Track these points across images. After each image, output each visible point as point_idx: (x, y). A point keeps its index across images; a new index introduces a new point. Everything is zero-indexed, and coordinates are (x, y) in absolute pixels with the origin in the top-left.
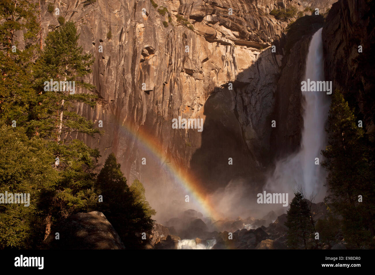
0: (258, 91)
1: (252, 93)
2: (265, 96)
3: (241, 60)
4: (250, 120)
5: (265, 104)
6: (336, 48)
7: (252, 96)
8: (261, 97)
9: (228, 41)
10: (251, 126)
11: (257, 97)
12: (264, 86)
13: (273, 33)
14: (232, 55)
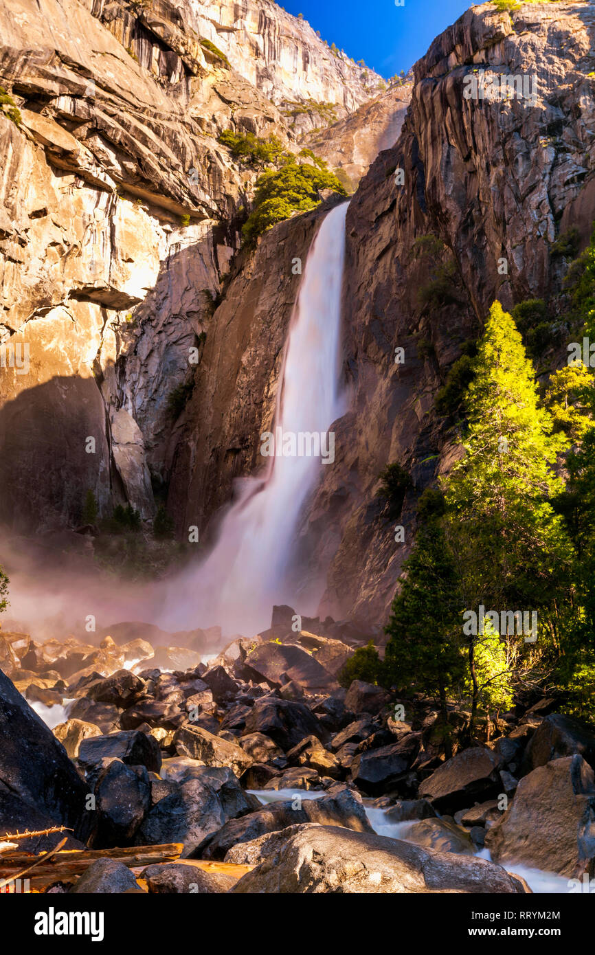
0: (161, 325)
1: (145, 327)
2: (174, 343)
3: (129, 236)
4: (129, 395)
5: (170, 362)
6: (377, 254)
7: (143, 333)
8: (165, 342)
9: (105, 179)
10: (130, 411)
11: (156, 340)
12: (176, 316)
13: (220, 189)
14: (111, 219)
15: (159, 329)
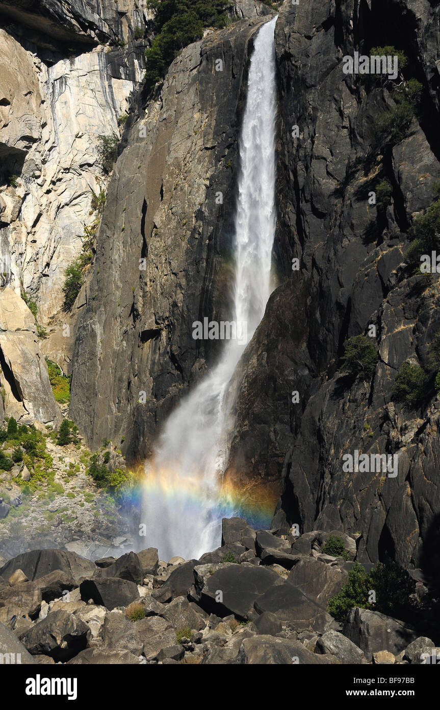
0: (48, 182)
2: (66, 204)
4: (15, 270)
5: (63, 228)
8: (55, 204)
10: (18, 291)
11: (44, 201)
12: (67, 170)
15: (46, 187)
